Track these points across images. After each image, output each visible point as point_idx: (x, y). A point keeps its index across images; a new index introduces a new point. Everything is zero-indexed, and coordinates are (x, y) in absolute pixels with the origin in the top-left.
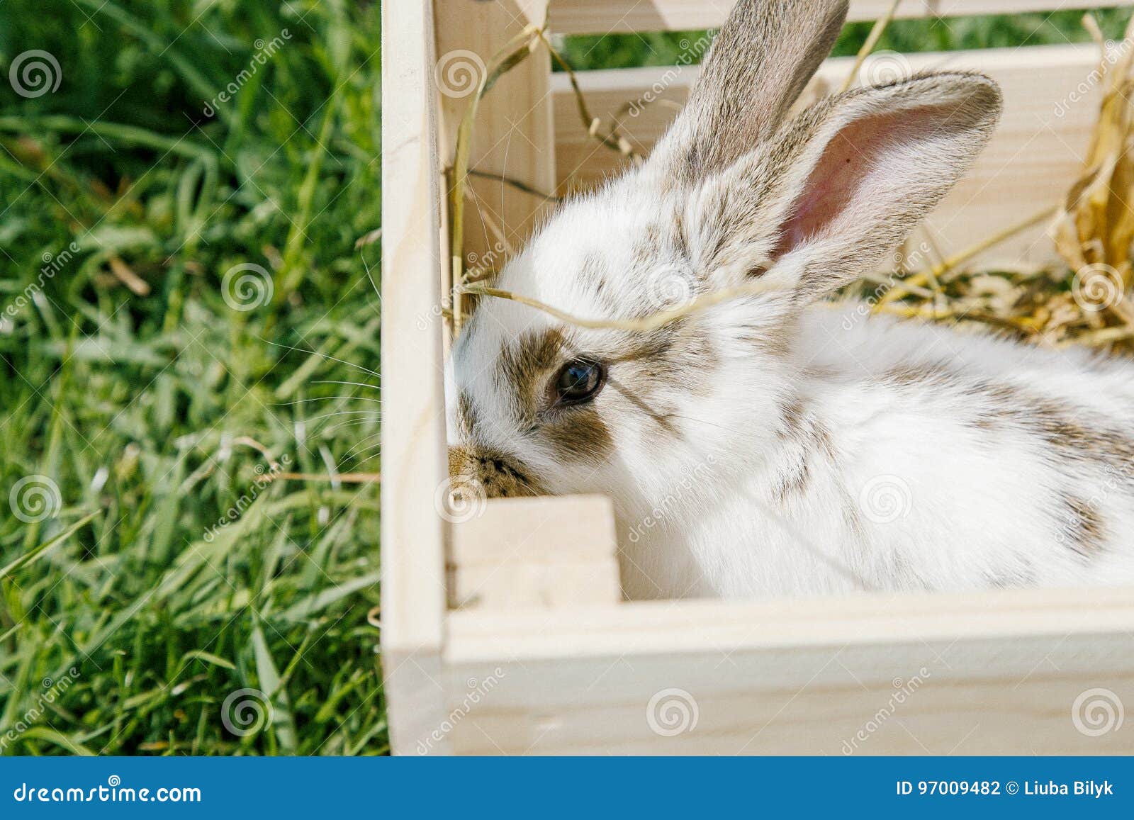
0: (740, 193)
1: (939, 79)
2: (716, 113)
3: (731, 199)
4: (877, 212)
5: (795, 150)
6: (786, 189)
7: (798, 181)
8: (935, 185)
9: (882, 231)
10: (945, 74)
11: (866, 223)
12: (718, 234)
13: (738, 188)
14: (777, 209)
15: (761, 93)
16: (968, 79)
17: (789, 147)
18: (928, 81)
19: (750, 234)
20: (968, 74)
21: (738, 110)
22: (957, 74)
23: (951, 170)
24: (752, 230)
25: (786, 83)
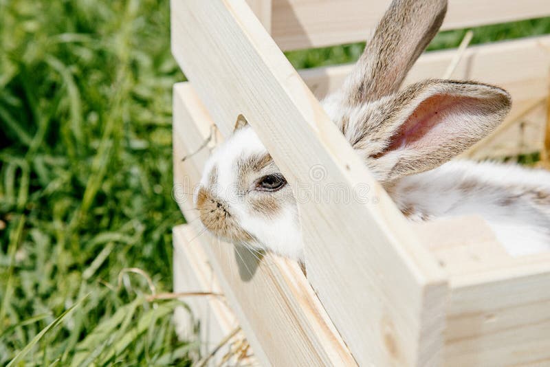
0: (376, 115)
1: (479, 86)
2: (375, 66)
3: (371, 117)
4: (441, 143)
5: (405, 102)
6: (397, 119)
7: (403, 117)
8: (472, 137)
9: (441, 152)
10: (483, 84)
11: (434, 147)
12: (361, 133)
13: (375, 113)
14: (390, 129)
15: (398, 57)
16: (493, 90)
17: (403, 99)
18: (473, 86)
19: (375, 137)
20: (494, 87)
21: (386, 66)
22: (488, 86)
23: (480, 131)
24: (377, 135)
25: (412, 52)
